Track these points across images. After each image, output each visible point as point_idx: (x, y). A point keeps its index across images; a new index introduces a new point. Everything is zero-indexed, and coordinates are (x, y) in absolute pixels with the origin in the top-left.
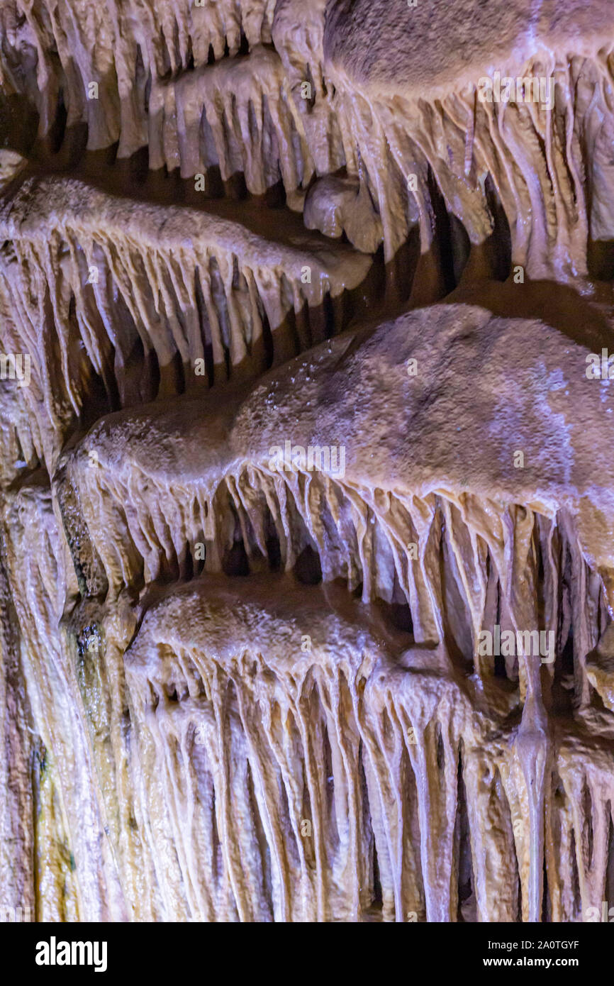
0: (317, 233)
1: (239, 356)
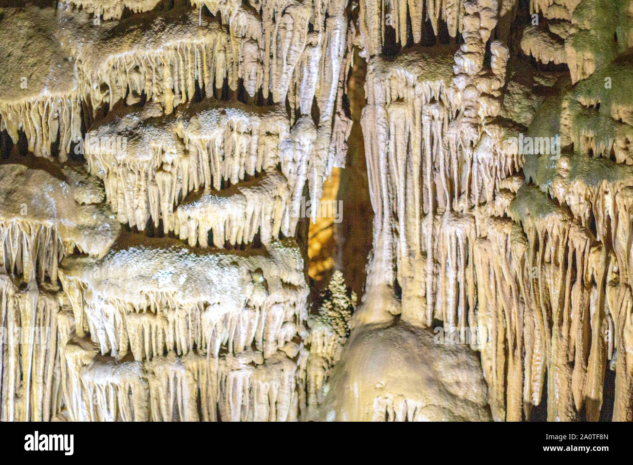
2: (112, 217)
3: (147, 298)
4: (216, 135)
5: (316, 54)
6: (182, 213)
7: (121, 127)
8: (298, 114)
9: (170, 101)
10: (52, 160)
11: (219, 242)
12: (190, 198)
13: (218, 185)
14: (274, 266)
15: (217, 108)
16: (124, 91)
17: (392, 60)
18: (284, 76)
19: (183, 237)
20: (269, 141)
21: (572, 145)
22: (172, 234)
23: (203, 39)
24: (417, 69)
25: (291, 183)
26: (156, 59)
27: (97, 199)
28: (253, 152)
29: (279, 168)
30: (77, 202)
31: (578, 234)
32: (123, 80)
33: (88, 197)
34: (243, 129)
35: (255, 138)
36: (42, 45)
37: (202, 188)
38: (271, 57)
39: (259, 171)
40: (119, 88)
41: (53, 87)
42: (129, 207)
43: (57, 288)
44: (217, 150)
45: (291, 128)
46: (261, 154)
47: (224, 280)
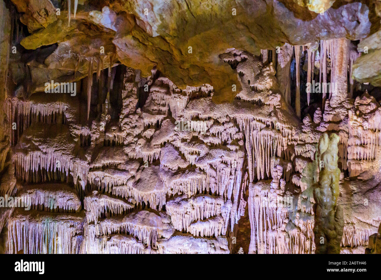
0: (129, 202)
1: (121, 213)
2: (172, 227)
3: (181, 250)
4: (201, 204)
5: (232, 181)
6: (192, 226)
7: (176, 201)
8: (227, 199)
9: (190, 194)
10: (156, 210)
11: (202, 235)
12: (194, 222)
13: (202, 219)
14: (218, 243)
15: (202, 196)
16: (177, 191)
17: (255, 184)
18: (223, 188)
19: (192, 233)
20: (217, 206)
21: (301, 209)
22: (189, 233)
23: (199, 176)
24: (261, 187)
25: (224, 219)
26: (186, 182)
27: (169, 222)
28: (213, 209)
29: (221, 214)
30: (163, 223)
31: (302, 235)
32: (177, 187)
33: (166, 221)
34: (210, 202)
35: (213, 205)
36: (155, 177)
37: (198, 219)
38: (219, 182)
39: (215, 215)
40: (176, 190)
41: (157, 189)
42: (177, 224)
43: (157, 249)
44: (202, 208)
45: (225, 203)
46: (215, 210)
47: (203, 246)
